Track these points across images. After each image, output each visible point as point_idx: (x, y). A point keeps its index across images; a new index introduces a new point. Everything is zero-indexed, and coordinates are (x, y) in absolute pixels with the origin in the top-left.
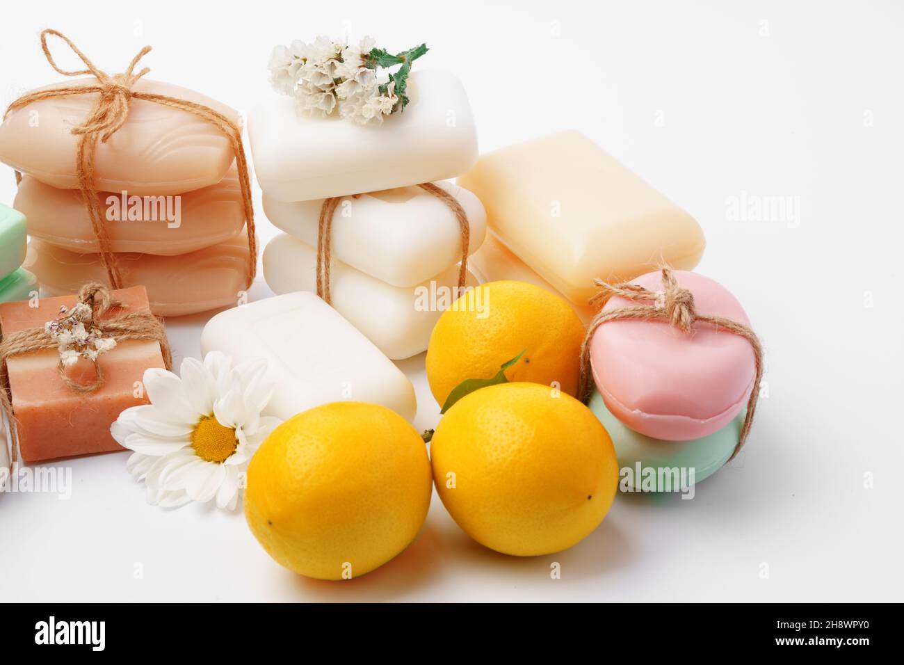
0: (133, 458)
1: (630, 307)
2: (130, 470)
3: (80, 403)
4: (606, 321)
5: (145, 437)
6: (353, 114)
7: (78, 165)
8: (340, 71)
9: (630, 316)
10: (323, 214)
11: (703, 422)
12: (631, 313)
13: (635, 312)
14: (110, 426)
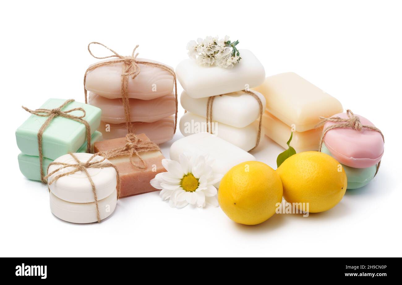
0: (162, 192)
1: (337, 125)
2: (161, 197)
3: (141, 173)
4: (330, 130)
5: (166, 184)
6: (222, 64)
7: (122, 88)
8: (217, 48)
9: (338, 127)
10: (208, 102)
11: (374, 160)
12: (338, 126)
13: (340, 126)
14: (150, 182)
